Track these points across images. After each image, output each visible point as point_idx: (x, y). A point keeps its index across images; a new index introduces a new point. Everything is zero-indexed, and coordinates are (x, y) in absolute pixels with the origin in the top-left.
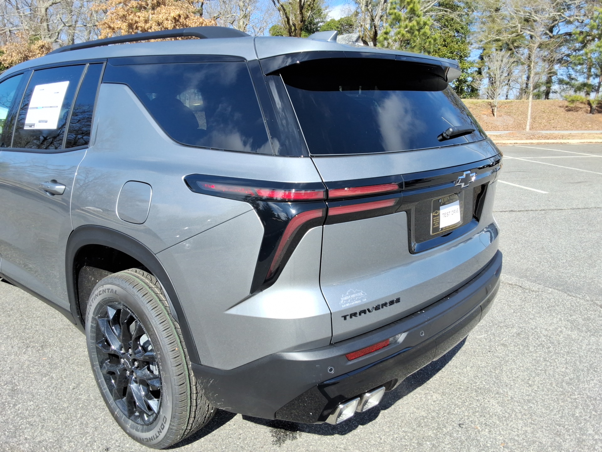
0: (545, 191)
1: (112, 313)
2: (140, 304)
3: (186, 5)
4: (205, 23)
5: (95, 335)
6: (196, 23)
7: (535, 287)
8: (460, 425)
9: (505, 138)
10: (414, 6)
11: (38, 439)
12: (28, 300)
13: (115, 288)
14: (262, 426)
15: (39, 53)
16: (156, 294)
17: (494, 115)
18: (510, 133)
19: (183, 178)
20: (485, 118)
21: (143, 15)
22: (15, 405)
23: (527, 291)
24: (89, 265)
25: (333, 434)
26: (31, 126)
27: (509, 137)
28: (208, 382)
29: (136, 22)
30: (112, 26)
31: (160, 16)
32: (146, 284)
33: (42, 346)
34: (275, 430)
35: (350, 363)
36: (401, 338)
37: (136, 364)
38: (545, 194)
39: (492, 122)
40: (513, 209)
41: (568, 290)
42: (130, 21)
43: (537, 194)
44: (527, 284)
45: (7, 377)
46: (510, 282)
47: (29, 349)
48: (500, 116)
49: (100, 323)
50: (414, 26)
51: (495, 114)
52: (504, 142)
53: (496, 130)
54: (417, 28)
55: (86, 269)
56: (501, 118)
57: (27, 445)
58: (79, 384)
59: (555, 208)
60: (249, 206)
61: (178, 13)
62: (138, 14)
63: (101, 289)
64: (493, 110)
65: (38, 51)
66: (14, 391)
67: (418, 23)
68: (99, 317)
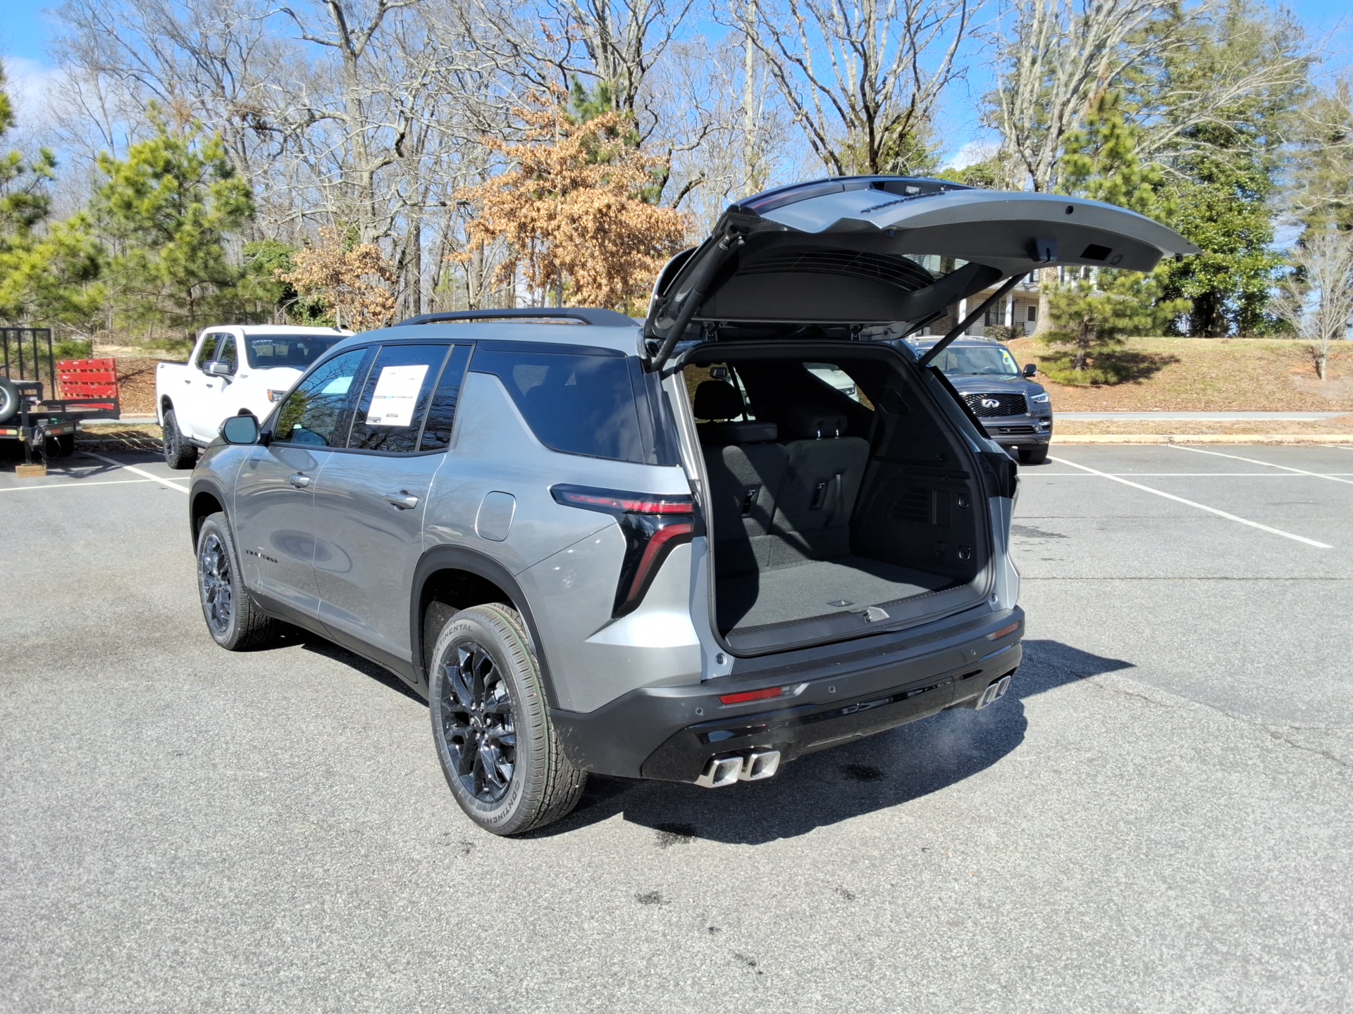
0: (1328, 543)
1: (463, 657)
2: (497, 639)
3: (631, 173)
4: (656, 215)
5: (440, 689)
6: (639, 216)
7: (1170, 699)
8: (923, 849)
9: (1323, 429)
10: (1117, 144)
11: (361, 820)
12: (342, 673)
13: (468, 623)
14: (646, 828)
15: (359, 267)
16: (516, 630)
17: (1320, 375)
18: (1337, 420)
19: (549, 488)
20: (1297, 383)
21: (546, 205)
22: (331, 787)
23: (1152, 705)
24: (439, 600)
25: (739, 843)
26: (375, 421)
27: (1331, 426)
28: (567, 731)
29: (533, 220)
30: (491, 228)
31: (576, 207)
32: (505, 618)
33: (364, 728)
34: (662, 833)
35: (724, 707)
36: (802, 688)
37: (489, 721)
38: (1324, 549)
39: (1315, 392)
40: (1229, 575)
41: (1231, 708)
42: (523, 220)
43: (1302, 548)
44: (1160, 695)
45: (320, 759)
46: (1131, 691)
47: (347, 730)
48: (1336, 378)
49: (448, 672)
50: (1116, 186)
51: (1323, 373)
52: (1316, 438)
53: (1324, 410)
54: (1124, 189)
55: (435, 606)
56: (1337, 382)
57: (348, 824)
58: (413, 771)
59: (1322, 574)
60: (612, 519)
61: (606, 201)
62: (538, 204)
63: (452, 626)
64: (1317, 363)
65: (357, 264)
66: (329, 773)
67: (1127, 180)
68: (448, 665)
